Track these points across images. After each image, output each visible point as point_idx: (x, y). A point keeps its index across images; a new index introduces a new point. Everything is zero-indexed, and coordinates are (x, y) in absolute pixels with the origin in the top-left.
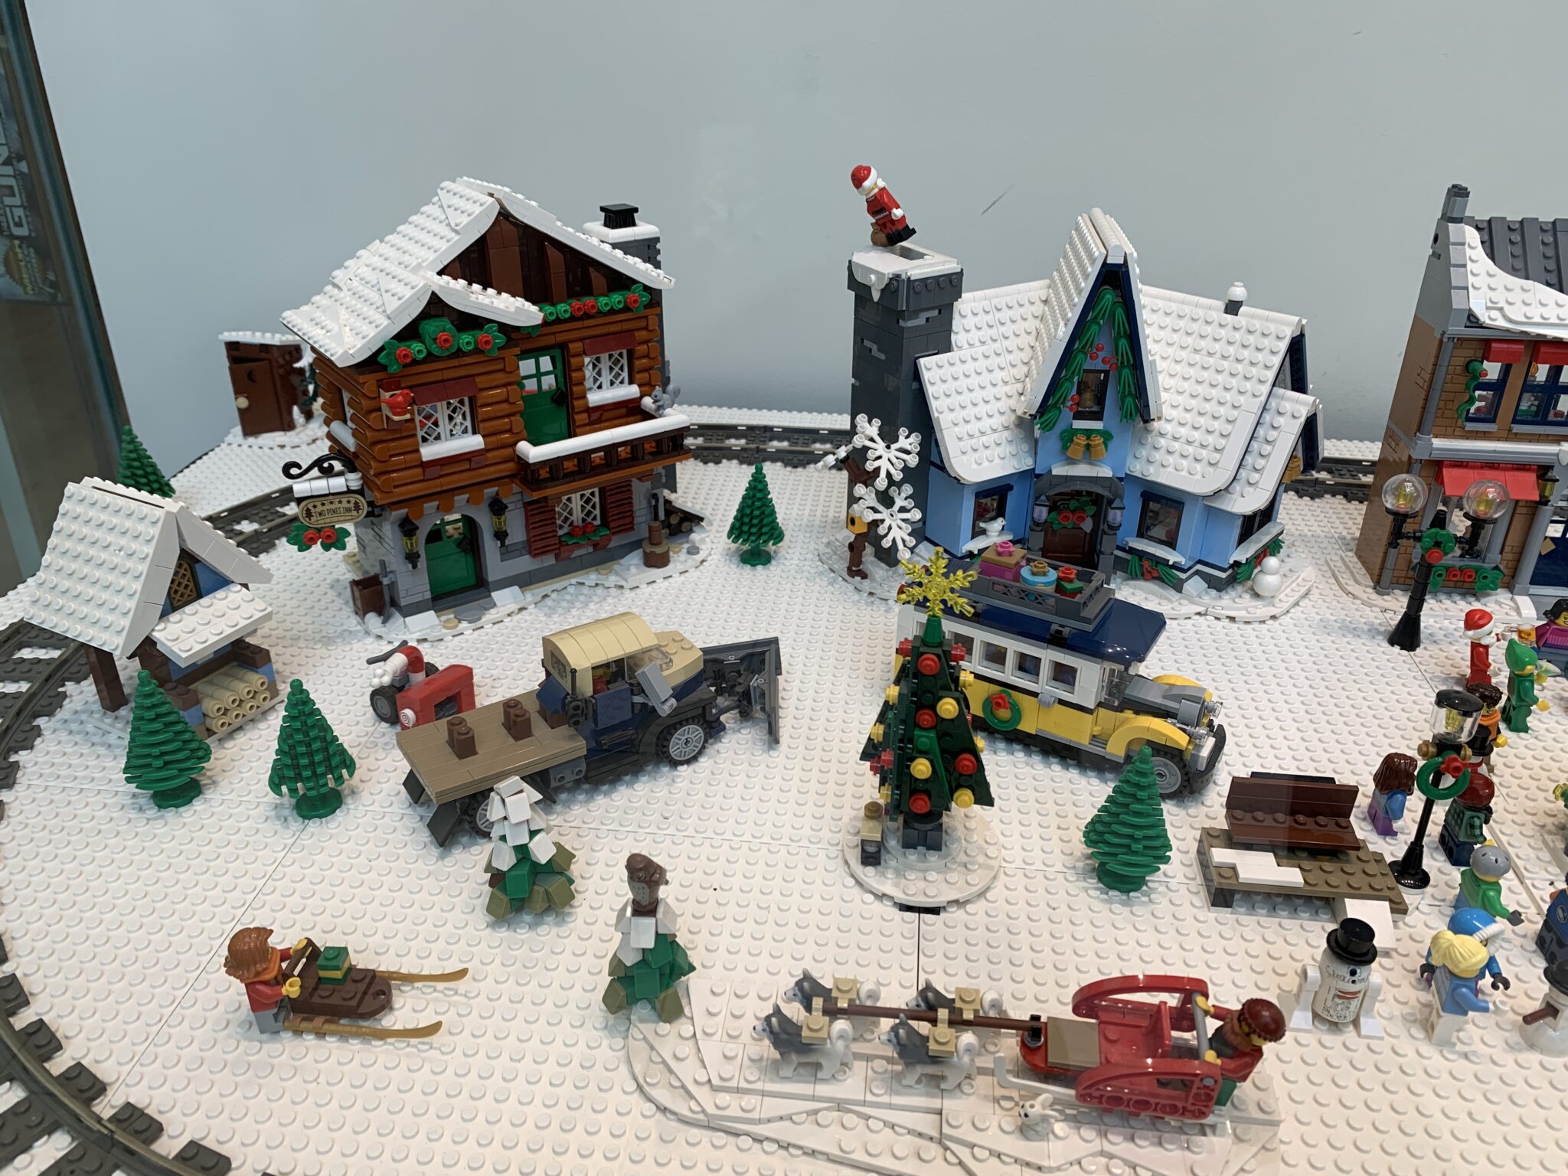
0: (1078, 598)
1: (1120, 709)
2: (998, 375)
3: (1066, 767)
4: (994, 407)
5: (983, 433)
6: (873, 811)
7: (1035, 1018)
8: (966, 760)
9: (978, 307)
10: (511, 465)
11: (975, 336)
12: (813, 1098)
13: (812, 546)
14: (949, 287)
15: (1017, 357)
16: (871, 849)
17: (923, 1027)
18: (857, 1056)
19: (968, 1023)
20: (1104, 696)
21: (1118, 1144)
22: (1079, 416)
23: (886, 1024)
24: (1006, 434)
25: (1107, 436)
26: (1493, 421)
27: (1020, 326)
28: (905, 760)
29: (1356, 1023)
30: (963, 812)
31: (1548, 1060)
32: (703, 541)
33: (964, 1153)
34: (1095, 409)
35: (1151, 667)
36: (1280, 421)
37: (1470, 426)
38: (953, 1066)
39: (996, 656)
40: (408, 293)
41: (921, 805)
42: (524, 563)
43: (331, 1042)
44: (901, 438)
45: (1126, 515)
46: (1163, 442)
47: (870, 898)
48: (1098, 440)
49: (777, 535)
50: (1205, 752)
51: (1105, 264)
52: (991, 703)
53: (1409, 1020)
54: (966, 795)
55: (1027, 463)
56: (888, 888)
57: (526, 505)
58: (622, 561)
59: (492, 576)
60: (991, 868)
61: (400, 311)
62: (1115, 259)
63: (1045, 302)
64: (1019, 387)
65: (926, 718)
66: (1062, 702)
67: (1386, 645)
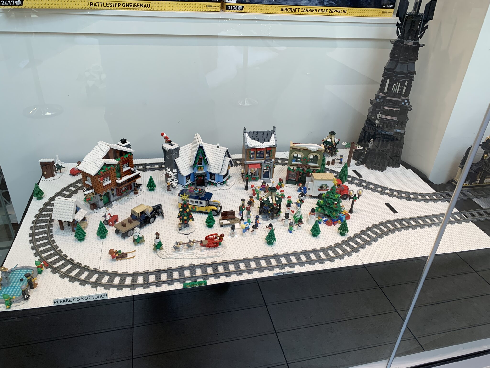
0: (202, 193)
1: (208, 206)
2: (187, 159)
3: (203, 214)
4: (187, 164)
5: (186, 168)
6: (180, 224)
7: (201, 241)
8: (190, 216)
9: (182, 150)
10: (115, 184)
11: (182, 154)
12: (179, 254)
13: (160, 186)
14: (177, 149)
15: (189, 156)
16: (180, 229)
17: (190, 244)
18: (183, 249)
19: (195, 242)
20: (206, 205)
21: (211, 251)
22: (199, 164)
23: (186, 245)
24: (189, 168)
25: (203, 167)
26: (254, 158)
27: (189, 151)
28: (183, 217)
29: (235, 236)
30: (191, 222)
31: (253, 236)
32: (142, 188)
33: (196, 255)
34: (201, 163)
35: (212, 200)
36: (226, 162)
37: (251, 159)
38: (194, 247)
39: (192, 202)
40: (101, 164)
41: (186, 222)
42: (117, 197)
43: (122, 261)
44: (174, 170)
45: (207, 177)
46: (211, 166)
47: (181, 234)
48: (202, 168)
49: (155, 186)
50: (219, 210)
51: (199, 146)
52: (192, 208)
53: (241, 235)
54: (191, 220)
55: (193, 171)
56: (183, 232)
57: (116, 189)
58: (130, 194)
59: (112, 200)
60: (195, 228)
61: (100, 166)
62: (201, 145)
63: (192, 147)
64: (190, 160)
65: (185, 212)
66: (201, 206)
67: (244, 190)
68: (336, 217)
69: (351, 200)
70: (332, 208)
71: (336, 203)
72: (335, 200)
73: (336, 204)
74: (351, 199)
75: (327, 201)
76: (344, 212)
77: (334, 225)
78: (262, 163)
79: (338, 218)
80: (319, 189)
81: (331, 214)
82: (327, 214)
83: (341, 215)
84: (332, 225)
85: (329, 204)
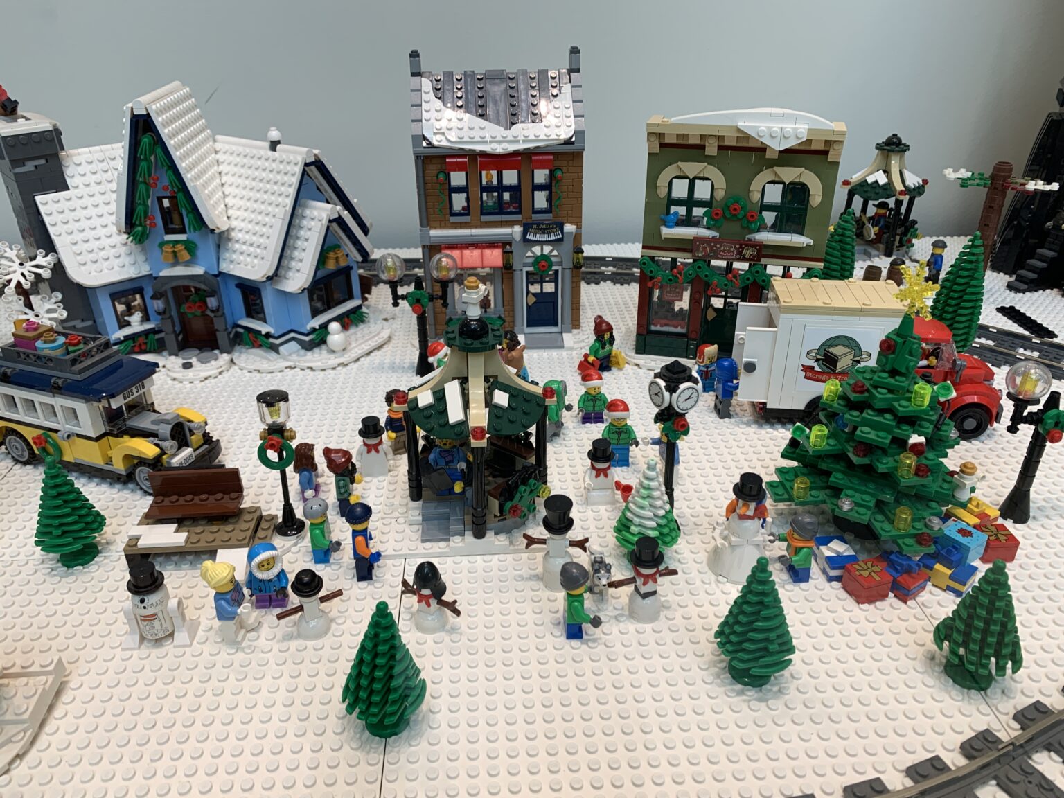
1: (120, 436)
20: (105, 428)
22: (167, 231)
26: (468, 214)
37: (455, 219)
48: (180, 247)
55: (146, 269)
66: (78, 436)
68: (920, 539)
69: (1026, 430)
70: (888, 479)
71: (922, 439)
72: (912, 421)
73: (916, 449)
74: (1021, 426)
75: (855, 428)
76: (971, 512)
77: (904, 595)
78: (510, 244)
79: (932, 549)
80: (807, 369)
81: (880, 517)
82: (854, 517)
83: (951, 529)
84: (883, 597)
85: (867, 448)
